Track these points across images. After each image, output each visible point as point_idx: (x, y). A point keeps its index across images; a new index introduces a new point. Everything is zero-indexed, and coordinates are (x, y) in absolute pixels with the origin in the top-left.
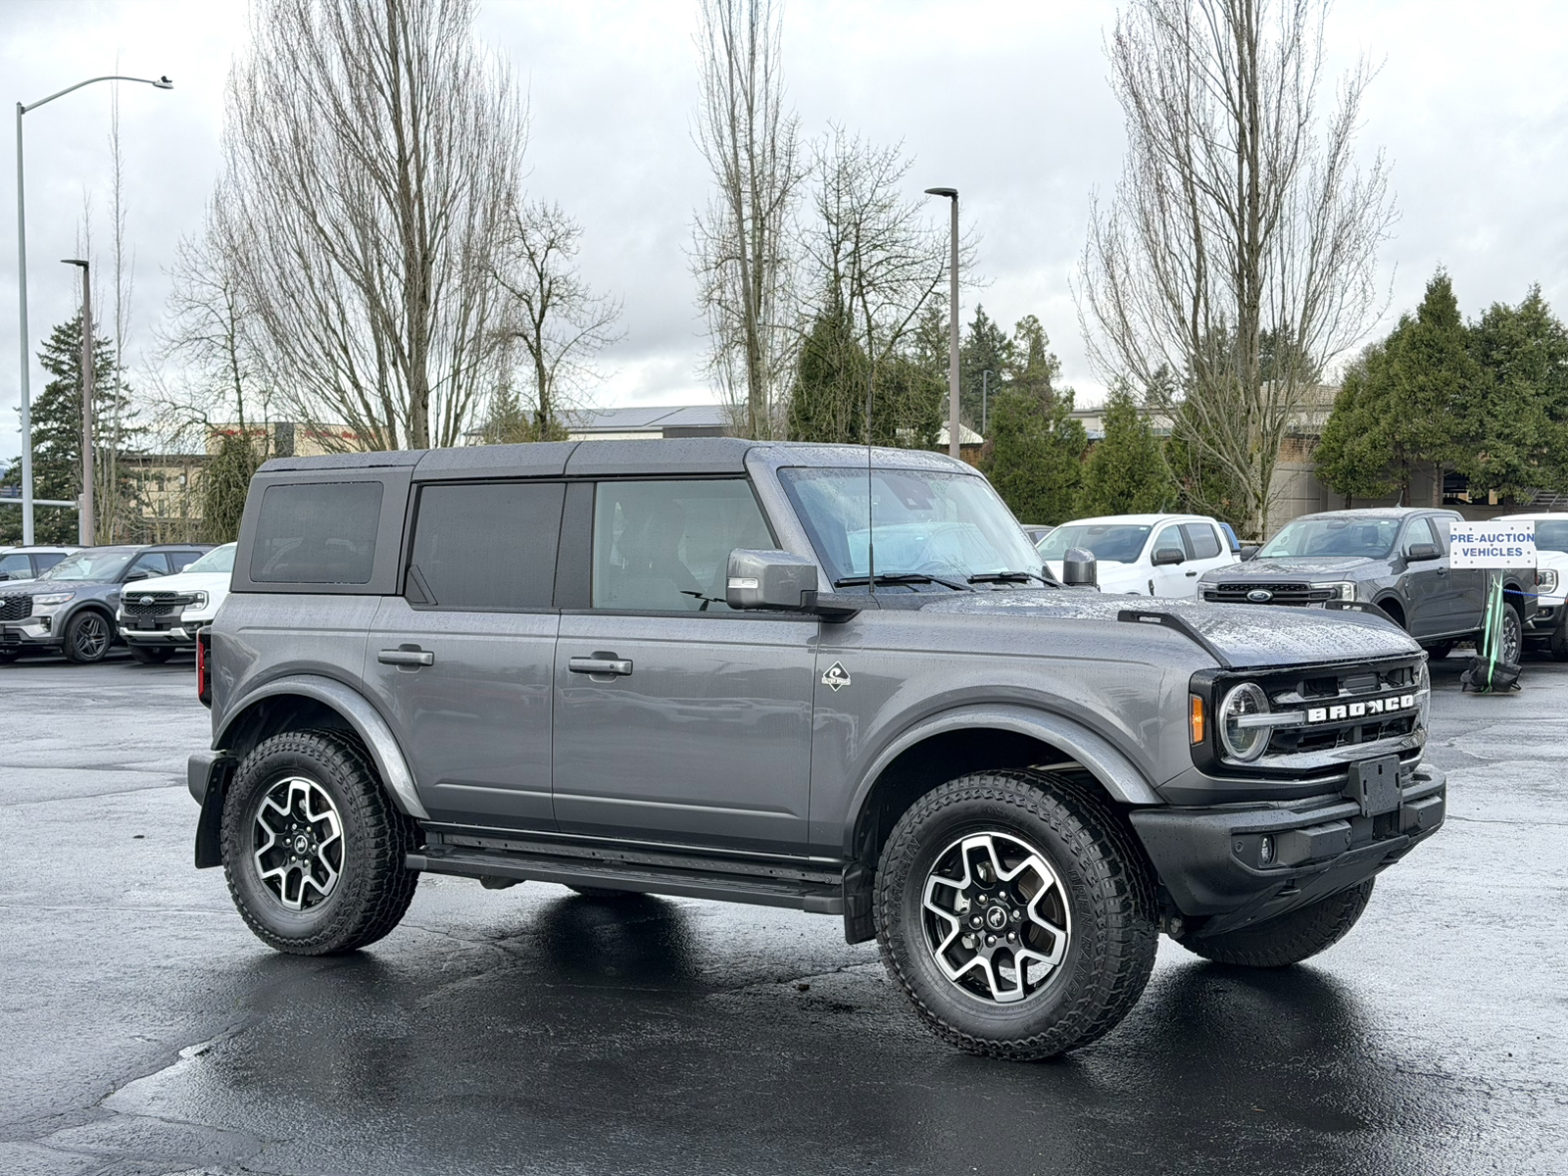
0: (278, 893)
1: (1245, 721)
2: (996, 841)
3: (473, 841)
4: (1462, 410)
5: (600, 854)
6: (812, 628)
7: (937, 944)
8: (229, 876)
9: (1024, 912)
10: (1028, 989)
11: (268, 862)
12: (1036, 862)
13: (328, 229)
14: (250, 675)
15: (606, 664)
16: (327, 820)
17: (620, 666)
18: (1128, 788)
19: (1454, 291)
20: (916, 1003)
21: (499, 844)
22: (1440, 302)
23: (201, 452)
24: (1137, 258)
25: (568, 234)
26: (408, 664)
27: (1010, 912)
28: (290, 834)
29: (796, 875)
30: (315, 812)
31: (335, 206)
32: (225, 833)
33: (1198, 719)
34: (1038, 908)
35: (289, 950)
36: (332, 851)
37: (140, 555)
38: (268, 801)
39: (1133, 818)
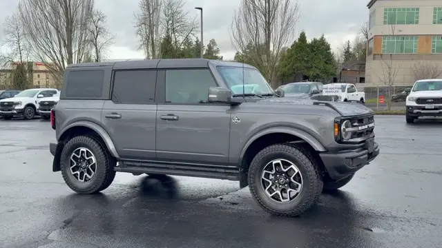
0: (77, 178)
1: (347, 130)
2: (282, 161)
3: (132, 164)
4: (307, 62)
5: (168, 166)
6: (229, 107)
7: (265, 188)
8: (63, 174)
9: (290, 179)
10: (291, 199)
11: (74, 170)
12: (293, 166)
13: (47, 14)
14: (67, 121)
15: (171, 117)
16: (91, 159)
17: (175, 118)
18: (318, 147)
19: (306, 35)
20: (260, 203)
21: (140, 164)
22: (303, 37)
23: (11, 69)
24: (243, 25)
25: (103, 17)
26: (113, 118)
27: (286, 179)
28: (80, 162)
29: (223, 171)
30: (88, 157)
31: (48, 8)
32: (61, 162)
33: (337, 130)
34: (294, 178)
35: (80, 193)
36: (93, 167)
37: (3, 93)
38: (74, 154)
39: (321, 155)
